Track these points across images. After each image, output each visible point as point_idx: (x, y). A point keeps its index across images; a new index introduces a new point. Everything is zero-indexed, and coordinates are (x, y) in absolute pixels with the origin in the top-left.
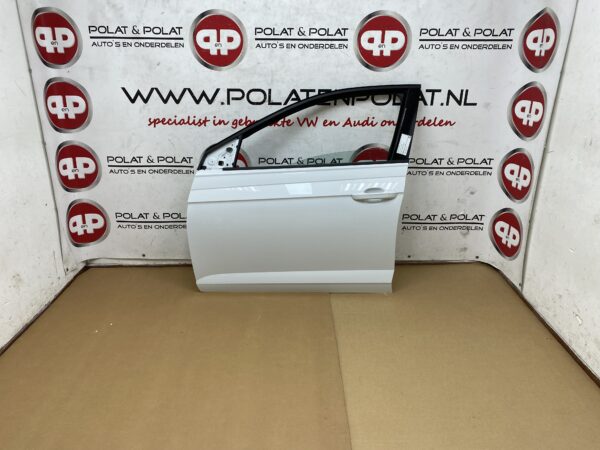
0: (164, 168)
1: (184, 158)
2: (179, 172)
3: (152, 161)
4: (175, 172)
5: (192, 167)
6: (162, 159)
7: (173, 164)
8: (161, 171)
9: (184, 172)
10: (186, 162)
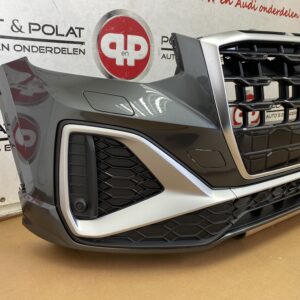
0: (38, 44)
1: (71, 28)
2: (63, 51)
3: (20, 30)
4: (57, 51)
5: (82, 43)
6: (37, 27)
7: (54, 37)
8: (35, 49)
9: (71, 51)
10: (73, 35)
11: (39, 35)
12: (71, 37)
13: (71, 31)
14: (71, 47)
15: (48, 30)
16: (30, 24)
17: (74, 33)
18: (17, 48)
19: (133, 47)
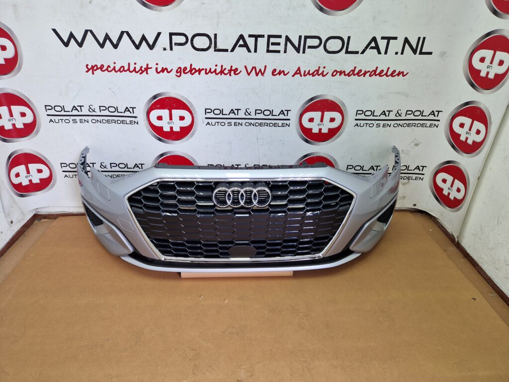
0: (107, 118)
1: (127, 108)
2: (122, 122)
3: (94, 111)
4: (119, 122)
5: (136, 117)
6: (104, 108)
7: (116, 114)
8: (104, 121)
9: (128, 122)
10: (129, 112)
11: (106, 113)
12: (127, 114)
13: (127, 109)
14: (128, 120)
15: (112, 109)
16: (100, 107)
17: (129, 111)
18: (94, 121)
19: (178, 118)
